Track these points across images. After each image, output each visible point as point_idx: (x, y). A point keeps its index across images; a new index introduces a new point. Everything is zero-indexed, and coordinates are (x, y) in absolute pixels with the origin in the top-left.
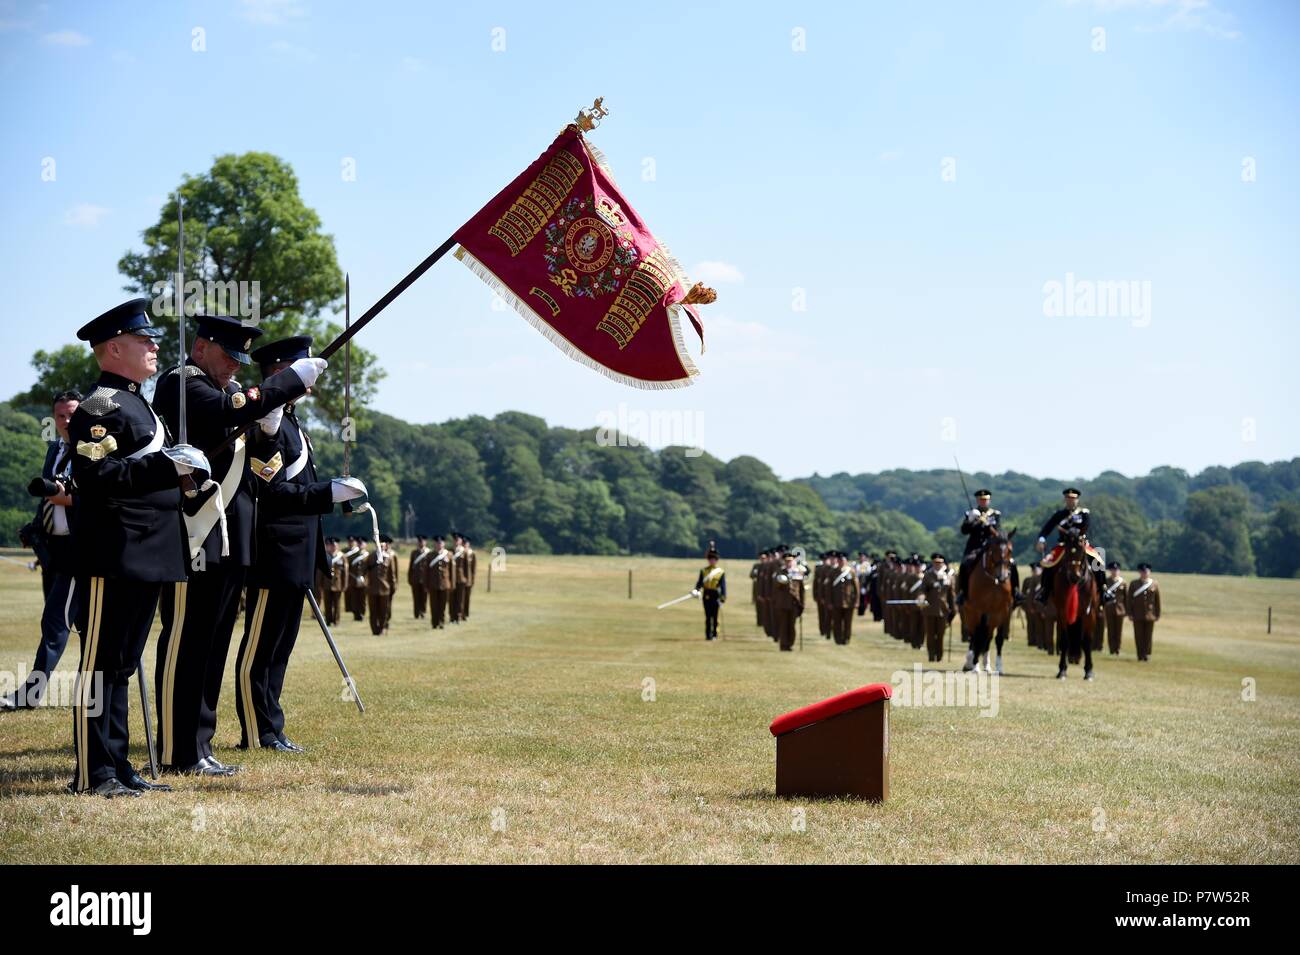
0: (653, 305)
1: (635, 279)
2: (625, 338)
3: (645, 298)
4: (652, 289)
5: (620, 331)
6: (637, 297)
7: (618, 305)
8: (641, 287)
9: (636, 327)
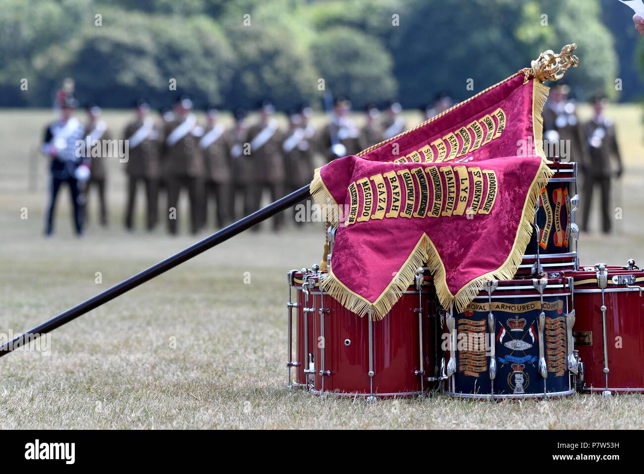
0: (416, 215)
1: (427, 174)
2: (359, 215)
3: (417, 198)
4: (431, 199)
5: (361, 206)
6: (411, 191)
7: (385, 179)
8: (424, 187)
9: (379, 215)
